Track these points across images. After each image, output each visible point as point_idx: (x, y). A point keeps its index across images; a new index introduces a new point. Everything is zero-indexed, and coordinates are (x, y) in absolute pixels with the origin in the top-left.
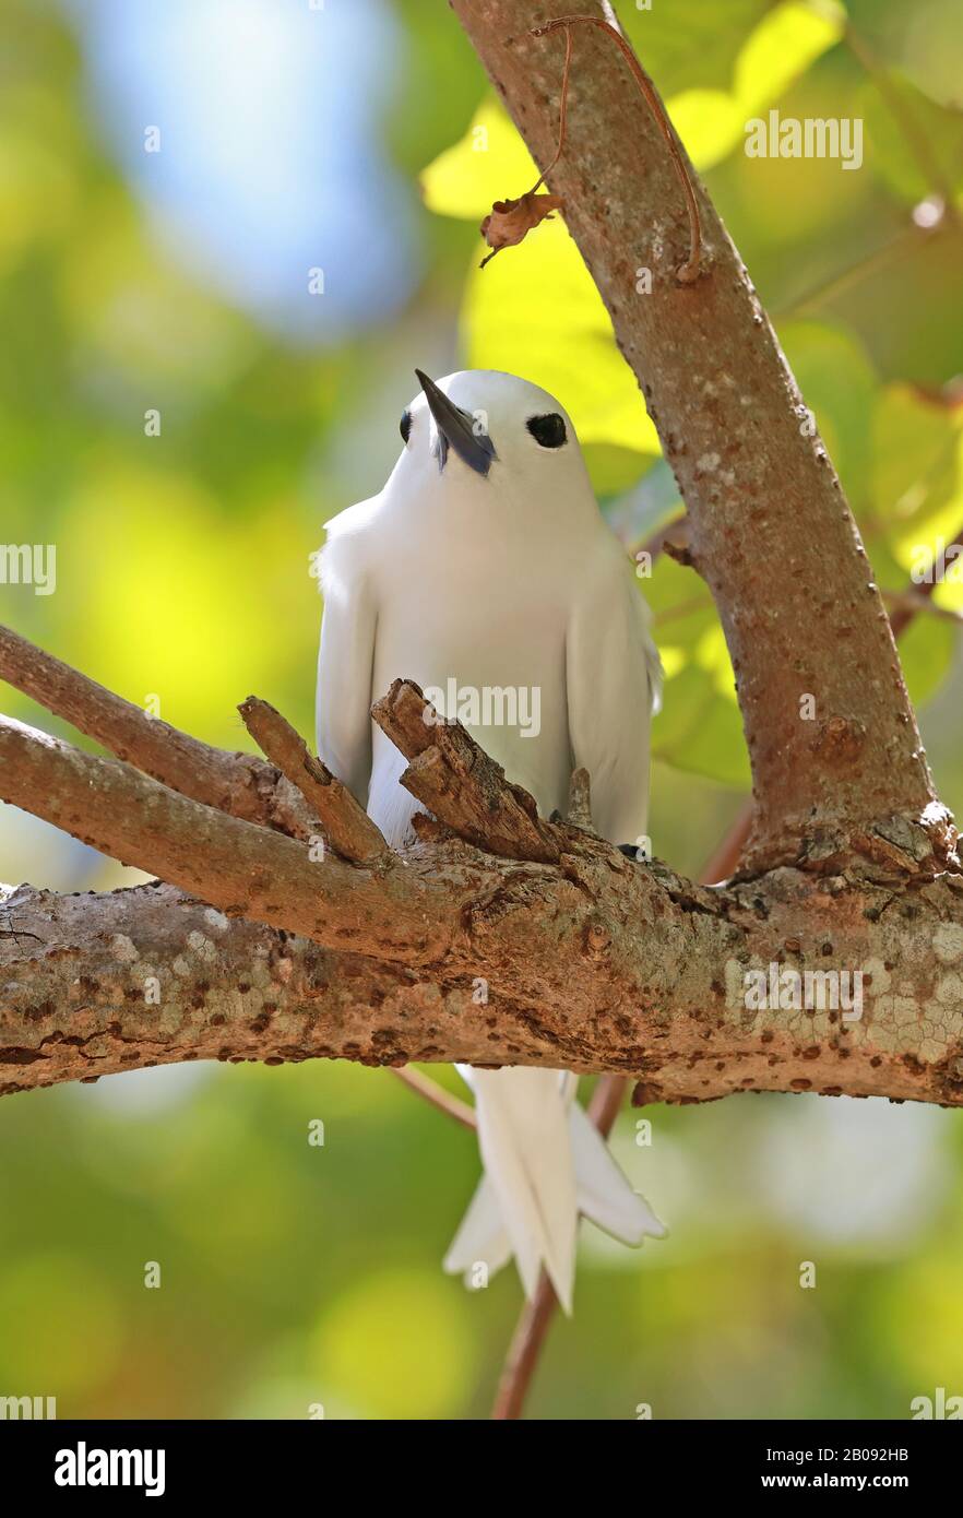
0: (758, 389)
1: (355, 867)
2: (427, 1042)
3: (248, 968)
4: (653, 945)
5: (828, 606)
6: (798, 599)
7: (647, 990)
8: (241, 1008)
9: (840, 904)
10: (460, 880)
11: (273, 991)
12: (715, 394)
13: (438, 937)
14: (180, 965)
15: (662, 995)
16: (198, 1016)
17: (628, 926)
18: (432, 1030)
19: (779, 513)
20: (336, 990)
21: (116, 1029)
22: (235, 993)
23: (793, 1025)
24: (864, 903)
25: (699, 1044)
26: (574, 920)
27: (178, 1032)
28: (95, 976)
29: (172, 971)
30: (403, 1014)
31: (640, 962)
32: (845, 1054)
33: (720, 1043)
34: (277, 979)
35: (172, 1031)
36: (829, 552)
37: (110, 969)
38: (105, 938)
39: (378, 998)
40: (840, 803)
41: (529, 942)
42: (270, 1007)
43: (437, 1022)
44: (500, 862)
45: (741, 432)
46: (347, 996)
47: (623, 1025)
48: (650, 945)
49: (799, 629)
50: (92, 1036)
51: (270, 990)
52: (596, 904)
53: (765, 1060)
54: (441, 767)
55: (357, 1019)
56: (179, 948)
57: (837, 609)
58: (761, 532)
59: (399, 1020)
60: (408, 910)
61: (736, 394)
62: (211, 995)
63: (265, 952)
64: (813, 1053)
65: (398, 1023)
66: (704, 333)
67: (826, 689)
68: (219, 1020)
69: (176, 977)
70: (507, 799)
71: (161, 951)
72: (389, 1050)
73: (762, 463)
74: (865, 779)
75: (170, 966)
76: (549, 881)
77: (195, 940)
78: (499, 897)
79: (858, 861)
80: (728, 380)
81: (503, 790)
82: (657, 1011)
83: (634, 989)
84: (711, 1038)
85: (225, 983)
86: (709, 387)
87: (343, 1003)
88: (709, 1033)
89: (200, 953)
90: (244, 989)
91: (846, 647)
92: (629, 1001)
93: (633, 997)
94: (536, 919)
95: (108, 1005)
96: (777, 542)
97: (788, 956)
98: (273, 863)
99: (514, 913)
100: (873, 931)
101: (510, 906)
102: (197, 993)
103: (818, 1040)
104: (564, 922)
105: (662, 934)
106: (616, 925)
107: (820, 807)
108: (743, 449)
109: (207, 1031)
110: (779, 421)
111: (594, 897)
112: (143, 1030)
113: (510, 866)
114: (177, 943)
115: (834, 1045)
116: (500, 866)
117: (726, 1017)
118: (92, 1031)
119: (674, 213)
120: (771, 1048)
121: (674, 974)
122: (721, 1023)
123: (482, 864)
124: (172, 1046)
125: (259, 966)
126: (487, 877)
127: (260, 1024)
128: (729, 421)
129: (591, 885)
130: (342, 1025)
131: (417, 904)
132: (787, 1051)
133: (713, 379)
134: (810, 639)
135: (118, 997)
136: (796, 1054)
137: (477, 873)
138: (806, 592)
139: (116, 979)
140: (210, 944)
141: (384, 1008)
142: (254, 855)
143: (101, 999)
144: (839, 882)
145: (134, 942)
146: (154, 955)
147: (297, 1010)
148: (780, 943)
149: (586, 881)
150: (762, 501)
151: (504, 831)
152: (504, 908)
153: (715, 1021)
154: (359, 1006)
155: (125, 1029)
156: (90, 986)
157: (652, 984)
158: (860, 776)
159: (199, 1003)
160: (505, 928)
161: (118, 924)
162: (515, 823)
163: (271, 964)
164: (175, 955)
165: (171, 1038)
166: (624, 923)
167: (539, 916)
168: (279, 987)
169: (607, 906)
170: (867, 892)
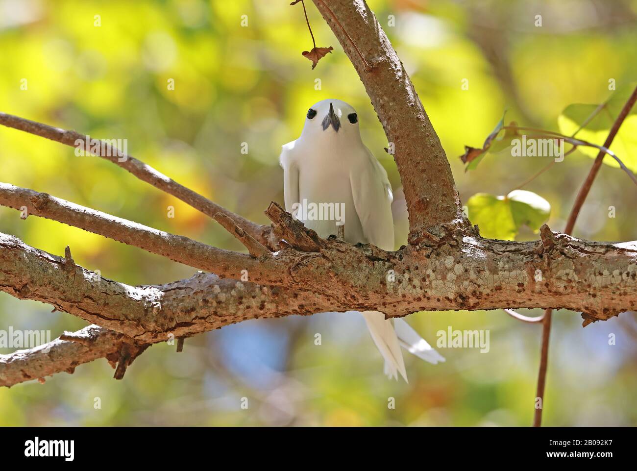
0: (395, 100)
1: (256, 260)
2: (314, 307)
3: (254, 291)
4: (357, 273)
5: (419, 163)
6: (409, 162)
7: (356, 287)
8: (254, 303)
9: (419, 254)
10: (288, 260)
11: (263, 297)
12: (383, 103)
13: (284, 278)
14: (233, 292)
15: (361, 288)
16: (241, 307)
17: (346, 268)
18: (314, 303)
19: (402, 137)
20: (282, 294)
21: (215, 313)
22: (251, 299)
23: (411, 292)
24: (425, 253)
25: (383, 300)
26: (324, 269)
27: (236, 312)
28: (207, 298)
29: (231, 295)
30: (304, 300)
31: (352, 278)
32: (428, 299)
33: (389, 299)
34: (263, 293)
35: (234, 312)
36: (419, 147)
37: (211, 296)
38: (211, 286)
39: (296, 296)
40: (422, 223)
41: (310, 277)
42: (263, 302)
43: (315, 301)
44: (302, 253)
45: (390, 113)
46: (286, 296)
47: (353, 297)
48: (356, 273)
49: (410, 171)
50: (208, 316)
51: (262, 297)
52: (332, 263)
53: (407, 303)
54: (280, 227)
55: (291, 303)
56: (233, 287)
57: (421, 164)
58: (398, 143)
59: (303, 301)
60: (272, 271)
61: (388, 102)
62: (244, 300)
63: (259, 286)
64: (419, 299)
65: (303, 302)
66: (378, 85)
67: (418, 189)
68: (248, 307)
69: (232, 296)
70: (303, 234)
71: (227, 288)
72: (304, 311)
73: (397, 122)
74: (429, 215)
75: (230, 293)
76: (314, 258)
77: (238, 284)
78: (298, 264)
79: (425, 240)
80: (386, 98)
81: (302, 231)
82: (361, 292)
83: (352, 287)
84: (385, 298)
85: (247, 296)
86: (381, 101)
87: (285, 298)
88: (384, 297)
89: (239, 288)
90: (254, 297)
91: (424, 175)
92: (352, 290)
93: (353, 289)
94: (311, 270)
95: (212, 306)
96: (403, 146)
97: (406, 271)
98: (229, 262)
99: (302, 269)
100: (428, 261)
101: (301, 267)
102: (240, 300)
103: (419, 295)
104: (321, 270)
105: (360, 269)
106: (341, 269)
107: (418, 224)
108: (391, 119)
109: (246, 311)
110: (402, 109)
111: (332, 261)
112: (224, 312)
113: (304, 254)
114: (232, 286)
115: (425, 296)
116: (301, 255)
117: (388, 291)
118: (207, 315)
119: (368, 50)
120: (406, 299)
121: (365, 281)
122: (387, 294)
123: (295, 255)
124: (236, 316)
125: (257, 290)
126: (296, 259)
127: (262, 307)
128: (387, 110)
129: (330, 258)
130: (287, 305)
131: (275, 269)
132: (411, 299)
133: (382, 99)
134: (413, 174)
135: (215, 304)
136: (414, 300)
137: (293, 258)
138: (411, 160)
139: (213, 299)
140: (242, 285)
141: (298, 298)
142: (222, 260)
143: (209, 305)
144: (418, 247)
145: (220, 287)
146: (225, 290)
147: (272, 302)
148: (404, 267)
149: (328, 256)
150: (397, 134)
151: (304, 244)
152: (299, 268)
153: (384, 293)
154: (291, 299)
155: (218, 313)
156: (205, 301)
157: (358, 284)
158: (428, 214)
159: (241, 303)
160: (301, 274)
161: (217, 281)
162: (306, 241)
163: (261, 289)
164: (232, 289)
165: (234, 314)
166: (344, 267)
167: (312, 269)
168: (264, 296)
169: (336, 263)
170: (426, 249)
